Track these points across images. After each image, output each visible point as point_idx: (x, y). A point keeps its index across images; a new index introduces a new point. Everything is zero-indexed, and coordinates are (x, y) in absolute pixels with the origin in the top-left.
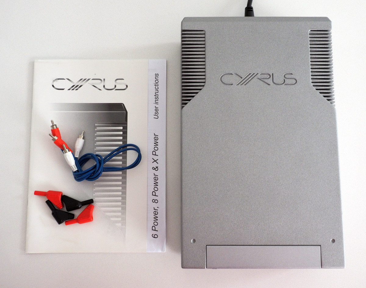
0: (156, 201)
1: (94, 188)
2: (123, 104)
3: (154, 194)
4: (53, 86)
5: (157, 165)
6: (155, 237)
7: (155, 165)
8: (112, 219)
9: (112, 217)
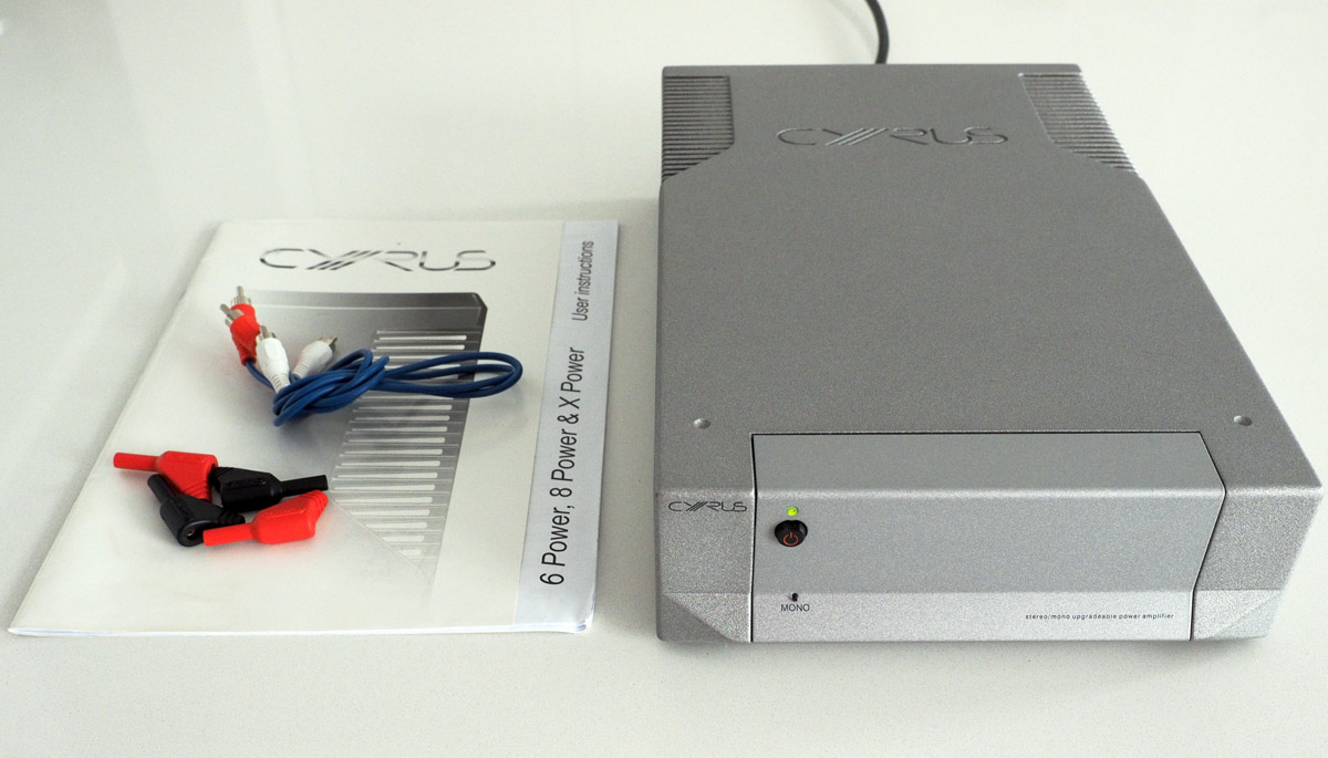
0: (565, 493)
1: (343, 453)
2: (477, 296)
3: (559, 474)
4: (263, 261)
5: (574, 411)
6: (550, 583)
7: (568, 411)
8: (386, 539)
9: (388, 533)
